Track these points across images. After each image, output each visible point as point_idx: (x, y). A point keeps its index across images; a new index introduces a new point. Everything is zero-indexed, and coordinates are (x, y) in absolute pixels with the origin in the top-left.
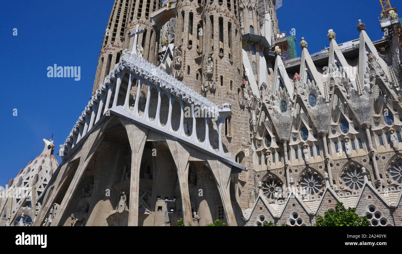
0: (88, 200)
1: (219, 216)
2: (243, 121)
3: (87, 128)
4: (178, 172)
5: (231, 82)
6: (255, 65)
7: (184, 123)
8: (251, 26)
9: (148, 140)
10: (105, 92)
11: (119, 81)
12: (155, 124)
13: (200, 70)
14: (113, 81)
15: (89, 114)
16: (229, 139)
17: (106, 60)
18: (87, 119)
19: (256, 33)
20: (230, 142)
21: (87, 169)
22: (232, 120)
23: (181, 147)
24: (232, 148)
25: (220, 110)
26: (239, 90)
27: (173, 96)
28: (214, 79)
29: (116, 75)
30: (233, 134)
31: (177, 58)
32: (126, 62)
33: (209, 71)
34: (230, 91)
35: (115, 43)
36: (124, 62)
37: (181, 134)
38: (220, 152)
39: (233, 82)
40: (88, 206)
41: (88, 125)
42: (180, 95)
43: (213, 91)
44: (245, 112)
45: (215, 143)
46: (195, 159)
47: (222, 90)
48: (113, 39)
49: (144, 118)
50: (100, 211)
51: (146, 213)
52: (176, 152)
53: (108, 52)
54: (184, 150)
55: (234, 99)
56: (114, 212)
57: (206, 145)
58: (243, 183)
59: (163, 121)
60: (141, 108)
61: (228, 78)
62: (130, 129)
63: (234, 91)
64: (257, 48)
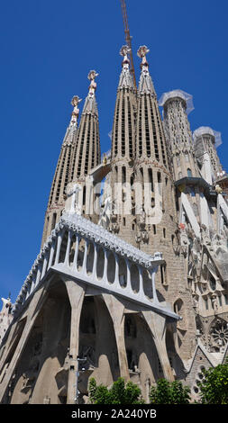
0: (39, 358)
2: (179, 267)
3: (34, 286)
5: (164, 230)
6: (196, 206)
7: (119, 276)
8: (189, 169)
9: (86, 295)
10: (48, 251)
11: (60, 239)
12: (92, 278)
13: (135, 221)
14: (55, 240)
15: (35, 273)
16: (166, 287)
17: (51, 219)
18: (33, 278)
20: (166, 290)
21: (34, 327)
22: (167, 267)
24: (169, 296)
25: (152, 260)
26: (173, 237)
27: (108, 249)
28: (147, 228)
29: (57, 234)
30: (169, 281)
34: (163, 239)
35: (59, 202)
36: (63, 221)
37: (116, 287)
38: (154, 303)
39: (166, 230)
42: (114, 249)
43: (146, 241)
44: (181, 258)
45: (148, 293)
46: (130, 311)
47: (155, 238)
49: (82, 274)
50: (48, 368)
51: (90, 369)
52: (111, 306)
53: (53, 211)
54: (119, 303)
55: (168, 246)
56: (62, 369)
57: (140, 297)
58: (183, 332)
59: (100, 274)
60: (80, 263)
61: (161, 227)
62: (70, 285)
63: (168, 238)
64: (196, 190)
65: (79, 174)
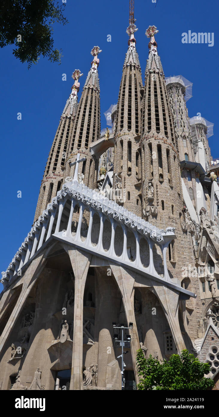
0: (29, 329)
1: (168, 347)
2: (187, 245)
3: (29, 255)
4: (124, 299)
5: (173, 206)
6: (192, 191)
7: (127, 248)
8: (186, 154)
9: (91, 266)
10: (47, 219)
11: (61, 207)
12: (98, 249)
13: (140, 196)
14: (56, 208)
15: (31, 240)
16: (174, 264)
17: (47, 188)
18: (29, 245)
19: (191, 160)
20: (174, 267)
21: (29, 297)
22: (175, 244)
23: (126, 272)
24: (176, 273)
25: (164, 234)
26: (180, 214)
27: (116, 221)
28: (155, 203)
29: (58, 202)
30: (177, 259)
31: (117, 185)
32: (68, 189)
33: (150, 196)
34: (171, 215)
35: (57, 172)
36: (66, 189)
37: (125, 259)
38: (166, 278)
39: (174, 206)
40: (29, 336)
41: (31, 251)
42: (123, 220)
43: (155, 216)
44: (188, 236)
45: (160, 269)
46: (140, 285)
47: (164, 214)
48: (55, 169)
49: (87, 243)
50: (41, 340)
51: (89, 343)
52: (121, 278)
53: (50, 181)
54: (129, 276)
55: (177, 223)
56: (56, 342)
57: (151, 270)
58: (190, 311)
59: (106, 246)
60: (84, 234)
61: (169, 203)
62: (73, 255)
63: (176, 216)
64: (192, 175)
65: (79, 145)
